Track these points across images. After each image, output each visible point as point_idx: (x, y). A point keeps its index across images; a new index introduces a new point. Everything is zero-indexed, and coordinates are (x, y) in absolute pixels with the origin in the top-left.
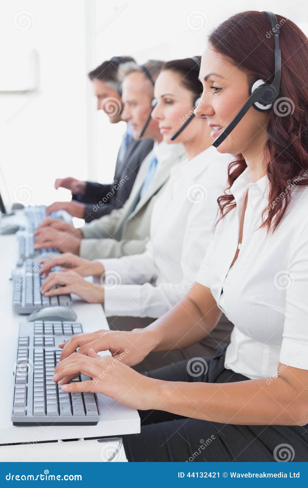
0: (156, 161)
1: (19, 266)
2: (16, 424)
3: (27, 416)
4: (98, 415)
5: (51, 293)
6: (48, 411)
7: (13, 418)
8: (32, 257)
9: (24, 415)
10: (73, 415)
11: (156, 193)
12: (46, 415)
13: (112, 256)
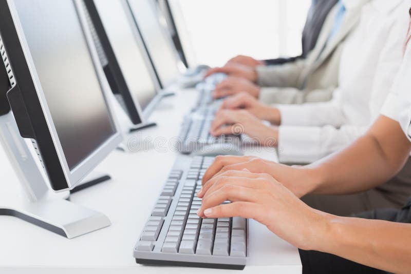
0: (344, 9)
1: (193, 111)
2: (139, 261)
3: (154, 252)
4: (245, 256)
5: (218, 132)
6: (181, 247)
7: (135, 254)
8: (209, 104)
9: (149, 251)
10: (212, 254)
11: (343, 40)
12: (178, 252)
13: (294, 102)
